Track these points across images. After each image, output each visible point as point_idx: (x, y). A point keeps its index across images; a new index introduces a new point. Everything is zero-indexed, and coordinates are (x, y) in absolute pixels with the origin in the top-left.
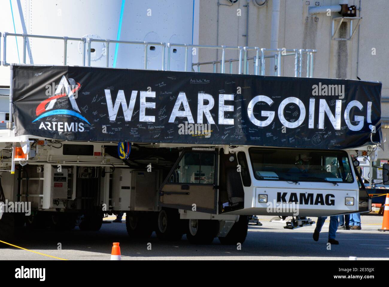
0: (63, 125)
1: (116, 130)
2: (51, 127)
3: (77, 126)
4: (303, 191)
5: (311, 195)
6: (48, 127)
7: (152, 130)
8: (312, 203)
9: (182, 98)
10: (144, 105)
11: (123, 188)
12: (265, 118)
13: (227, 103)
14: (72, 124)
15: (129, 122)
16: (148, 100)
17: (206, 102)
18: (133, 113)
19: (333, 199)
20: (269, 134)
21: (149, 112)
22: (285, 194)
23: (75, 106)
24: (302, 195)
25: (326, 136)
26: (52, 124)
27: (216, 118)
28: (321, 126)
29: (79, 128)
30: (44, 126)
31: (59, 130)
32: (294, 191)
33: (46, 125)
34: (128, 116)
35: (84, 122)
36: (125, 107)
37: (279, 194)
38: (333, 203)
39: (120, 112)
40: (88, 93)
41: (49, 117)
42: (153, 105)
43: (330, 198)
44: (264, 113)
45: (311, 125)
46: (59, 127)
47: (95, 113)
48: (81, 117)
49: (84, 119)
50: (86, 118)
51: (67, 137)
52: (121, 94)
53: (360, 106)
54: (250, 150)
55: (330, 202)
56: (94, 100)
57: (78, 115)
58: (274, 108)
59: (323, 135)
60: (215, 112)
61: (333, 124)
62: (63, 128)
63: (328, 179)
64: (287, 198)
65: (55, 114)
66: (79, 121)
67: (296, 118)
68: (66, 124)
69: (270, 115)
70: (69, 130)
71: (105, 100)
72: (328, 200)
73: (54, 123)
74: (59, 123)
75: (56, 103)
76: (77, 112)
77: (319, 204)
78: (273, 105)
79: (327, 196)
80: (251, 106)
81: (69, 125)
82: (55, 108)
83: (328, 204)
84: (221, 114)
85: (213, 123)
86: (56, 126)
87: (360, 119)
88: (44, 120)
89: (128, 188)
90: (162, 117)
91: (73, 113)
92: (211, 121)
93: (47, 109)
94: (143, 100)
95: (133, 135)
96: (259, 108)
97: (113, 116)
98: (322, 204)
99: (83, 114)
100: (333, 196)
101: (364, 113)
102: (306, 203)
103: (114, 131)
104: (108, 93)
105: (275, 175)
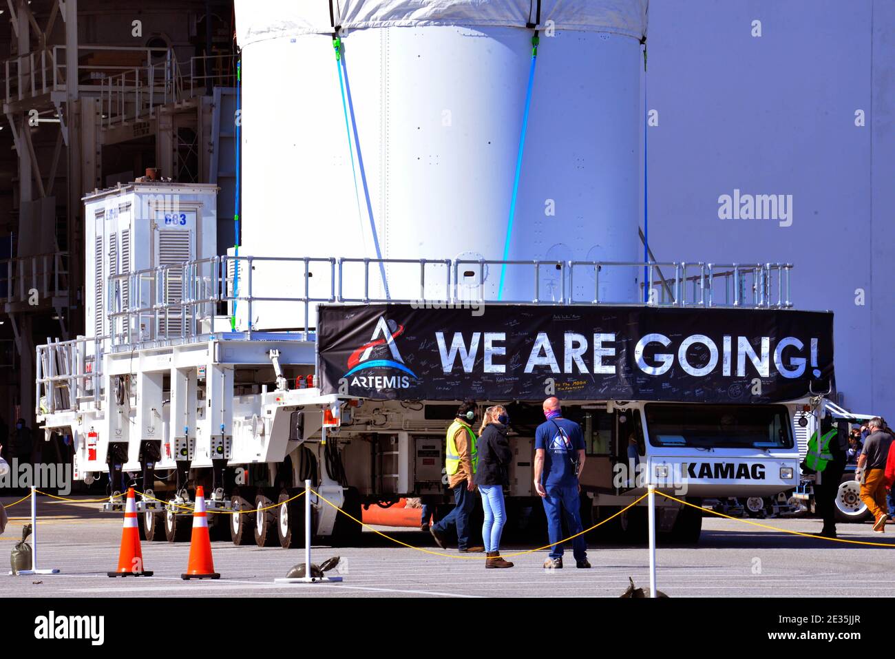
0: (382, 380)
1: (453, 384)
2: (367, 384)
3: (399, 380)
4: (719, 461)
5: (731, 466)
6: (363, 383)
7: (501, 383)
8: (732, 477)
9: (543, 340)
10: (490, 350)
11: (520, 464)
12: (660, 364)
13: (605, 344)
14: (393, 378)
15: (469, 374)
16: (495, 344)
17: (576, 345)
18: (475, 362)
19: (762, 470)
20: (666, 385)
21: (496, 360)
22: (693, 465)
23: (396, 354)
24: (718, 466)
25: (749, 386)
26: (368, 380)
27: (590, 365)
28: (741, 372)
29: (402, 383)
30: (358, 383)
31: (377, 386)
32: (706, 461)
33: (361, 381)
34: (468, 366)
35: (409, 376)
36: (463, 355)
38: (762, 475)
39: (458, 361)
40: (412, 338)
41: (364, 370)
42: (502, 351)
43: (758, 469)
44: (658, 357)
45: (727, 372)
46: (377, 382)
47: (423, 363)
48: (406, 369)
49: (408, 371)
50: (412, 370)
51: (387, 395)
52: (458, 339)
53: (799, 344)
54: (646, 407)
55: (758, 475)
56: (422, 347)
57: (400, 367)
58: (673, 350)
59: (743, 384)
60: (588, 357)
61: (758, 369)
62: (382, 384)
63: (756, 444)
64: (697, 470)
65: (372, 366)
66: (401, 374)
67: (705, 363)
68: (385, 378)
69: (667, 360)
70: (390, 386)
71: (436, 347)
72: (756, 472)
73: (371, 378)
74: (377, 378)
75: (372, 353)
76: (399, 362)
77: (743, 478)
78: (670, 346)
79: (754, 467)
80: (639, 348)
81: (390, 380)
82: (371, 358)
83: (755, 477)
84: (597, 360)
85: (587, 371)
86: (374, 381)
87: (800, 362)
88: (358, 374)
89: (527, 464)
90: (515, 365)
91: (394, 365)
92: (583, 369)
93: (361, 360)
94: (488, 345)
95: (475, 391)
96: (652, 351)
97: (447, 366)
98: (747, 477)
99: (407, 365)
100: (762, 467)
101: (806, 353)
102: (724, 476)
103: (449, 386)
104: (440, 337)
105: (682, 439)
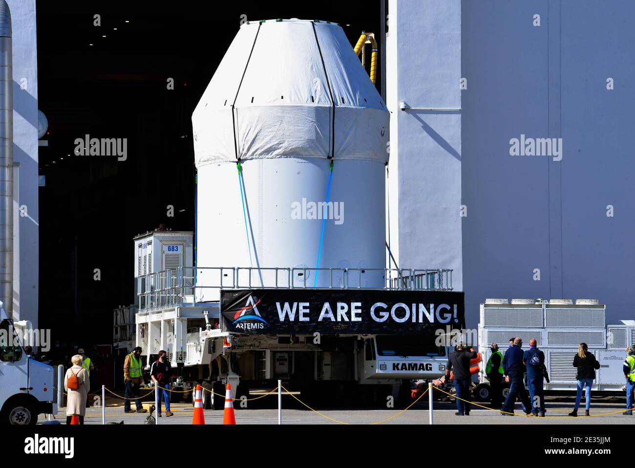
0: (250, 325)
1: (284, 326)
2: (244, 327)
3: (259, 325)
4: (410, 362)
5: (416, 365)
6: (242, 327)
7: (307, 326)
8: (416, 370)
9: (327, 306)
10: (302, 311)
11: (325, 365)
12: (383, 317)
13: (357, 308)
14: (256, 324)
15: (292, 322)
16: (305, 308)
17: (343, 308)
18: (295, 316)
19: (431, 366)
20: (385, 327)
21: (305, 315)
22: (398, 364)
23: (257, 312)
24: (410, 365)
25: (424, 327)
26: (244, 325)
27: (350, 317)
28: (421, 321)
29: (260, 326)
30: (239, 326)
31: (248, 328)
32: (404, 362)
33: (240, 325)
34: (292, 318)
35: (264, 323)
36: (289, 313)
37: (394, 364)
38: (431, 369)
39: (287, 316)
40: (265, 305)
41: (242, 320)
42: (308, 311)
43: (429, 366)
44: (381, 314)
45: (414, 320)
46: (248, 326)
47: (270, 317)
48: (262, 320)
49: (263, 321)
50: (265, 320)
51: (253, 332)
52: (287, 305)
53: (448, 307)
54: (376, 337)
55: (429, 369)
56: (269, 309)
57: (259, 319)
58: (388, 310)
59: (422, 326)
60: (349, 314)
61: (429, 319)
62: (250, 327)
63: (428, 354)
64: (400, 367)
65: (245, 318)
66: (260, 322)
67: (404, 316)
68: (252, 324)
69: (386, 315)
70: (254, 328)
71: (276, 309)
72: (428, 367)
73: (245, 324)
74: (248, 324)
75: (246, 312)
76: (258, 316)
77: (422, 370)
78: (387, 308)
79: (427, 365)
80: (372, 309)
81: (254, 325)
82: (246, 314)
83: (427, 370)
84: (353, 315)
85: (348, 320)
86: (246, 325)
87: (449, 316)
88: (239, 322)
89: (328, 365)
90: (314, 318)
91: (256, 318)
92: (346, 319)
93: (241, 315)
94: (301, 308)
95: (295, 330)
96: (378, 311)
97: (282, 318)
98: (424, 370)
99: (262, 317)
100: (430, 365)
101: (451, 311)
102: (413, 369)
103: (283, 327)
104: (278, 305)
105: (393, 352)
